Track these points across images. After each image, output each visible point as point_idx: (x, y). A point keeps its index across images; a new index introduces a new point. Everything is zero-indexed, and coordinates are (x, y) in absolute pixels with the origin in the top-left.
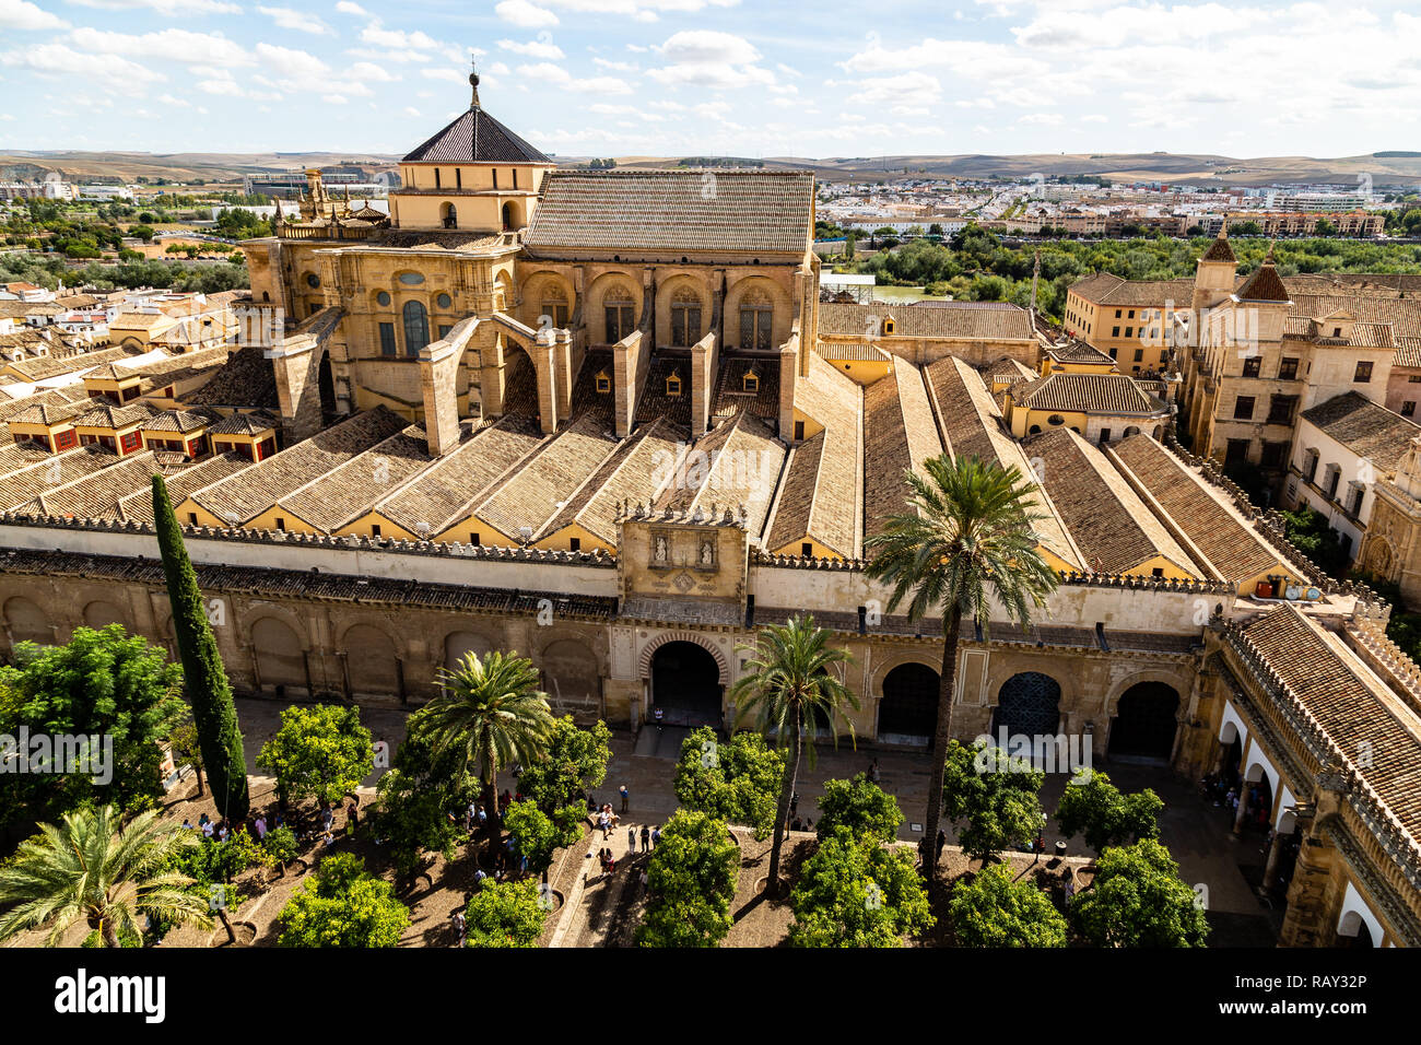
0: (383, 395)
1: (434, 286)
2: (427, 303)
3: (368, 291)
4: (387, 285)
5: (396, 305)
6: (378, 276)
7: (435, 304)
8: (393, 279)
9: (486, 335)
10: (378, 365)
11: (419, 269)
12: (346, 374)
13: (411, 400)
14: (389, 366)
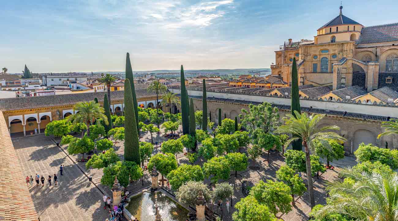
0: (312, 82)
1: (332, 52)
2: (329, 57)
3: (312, 55)
4: (317, 53)
5: (319, 58)
6: (315, 51)
7: (331, 57)
8: (319, 52)
9: (349, 64)
10: (312, 74)
11: (328, 48)
12: (303, 76)
13: (321, 83)
14: (315, 74)
